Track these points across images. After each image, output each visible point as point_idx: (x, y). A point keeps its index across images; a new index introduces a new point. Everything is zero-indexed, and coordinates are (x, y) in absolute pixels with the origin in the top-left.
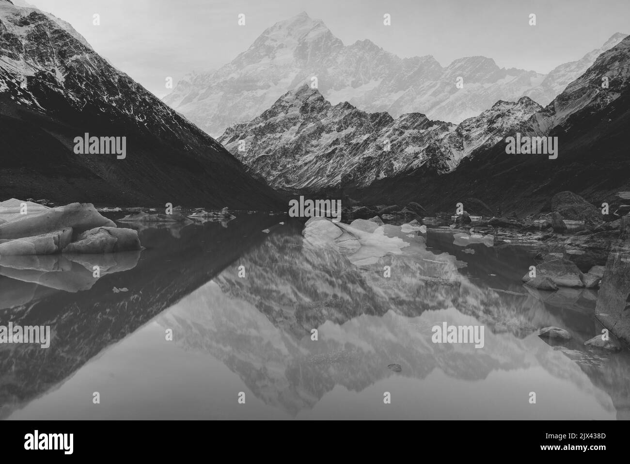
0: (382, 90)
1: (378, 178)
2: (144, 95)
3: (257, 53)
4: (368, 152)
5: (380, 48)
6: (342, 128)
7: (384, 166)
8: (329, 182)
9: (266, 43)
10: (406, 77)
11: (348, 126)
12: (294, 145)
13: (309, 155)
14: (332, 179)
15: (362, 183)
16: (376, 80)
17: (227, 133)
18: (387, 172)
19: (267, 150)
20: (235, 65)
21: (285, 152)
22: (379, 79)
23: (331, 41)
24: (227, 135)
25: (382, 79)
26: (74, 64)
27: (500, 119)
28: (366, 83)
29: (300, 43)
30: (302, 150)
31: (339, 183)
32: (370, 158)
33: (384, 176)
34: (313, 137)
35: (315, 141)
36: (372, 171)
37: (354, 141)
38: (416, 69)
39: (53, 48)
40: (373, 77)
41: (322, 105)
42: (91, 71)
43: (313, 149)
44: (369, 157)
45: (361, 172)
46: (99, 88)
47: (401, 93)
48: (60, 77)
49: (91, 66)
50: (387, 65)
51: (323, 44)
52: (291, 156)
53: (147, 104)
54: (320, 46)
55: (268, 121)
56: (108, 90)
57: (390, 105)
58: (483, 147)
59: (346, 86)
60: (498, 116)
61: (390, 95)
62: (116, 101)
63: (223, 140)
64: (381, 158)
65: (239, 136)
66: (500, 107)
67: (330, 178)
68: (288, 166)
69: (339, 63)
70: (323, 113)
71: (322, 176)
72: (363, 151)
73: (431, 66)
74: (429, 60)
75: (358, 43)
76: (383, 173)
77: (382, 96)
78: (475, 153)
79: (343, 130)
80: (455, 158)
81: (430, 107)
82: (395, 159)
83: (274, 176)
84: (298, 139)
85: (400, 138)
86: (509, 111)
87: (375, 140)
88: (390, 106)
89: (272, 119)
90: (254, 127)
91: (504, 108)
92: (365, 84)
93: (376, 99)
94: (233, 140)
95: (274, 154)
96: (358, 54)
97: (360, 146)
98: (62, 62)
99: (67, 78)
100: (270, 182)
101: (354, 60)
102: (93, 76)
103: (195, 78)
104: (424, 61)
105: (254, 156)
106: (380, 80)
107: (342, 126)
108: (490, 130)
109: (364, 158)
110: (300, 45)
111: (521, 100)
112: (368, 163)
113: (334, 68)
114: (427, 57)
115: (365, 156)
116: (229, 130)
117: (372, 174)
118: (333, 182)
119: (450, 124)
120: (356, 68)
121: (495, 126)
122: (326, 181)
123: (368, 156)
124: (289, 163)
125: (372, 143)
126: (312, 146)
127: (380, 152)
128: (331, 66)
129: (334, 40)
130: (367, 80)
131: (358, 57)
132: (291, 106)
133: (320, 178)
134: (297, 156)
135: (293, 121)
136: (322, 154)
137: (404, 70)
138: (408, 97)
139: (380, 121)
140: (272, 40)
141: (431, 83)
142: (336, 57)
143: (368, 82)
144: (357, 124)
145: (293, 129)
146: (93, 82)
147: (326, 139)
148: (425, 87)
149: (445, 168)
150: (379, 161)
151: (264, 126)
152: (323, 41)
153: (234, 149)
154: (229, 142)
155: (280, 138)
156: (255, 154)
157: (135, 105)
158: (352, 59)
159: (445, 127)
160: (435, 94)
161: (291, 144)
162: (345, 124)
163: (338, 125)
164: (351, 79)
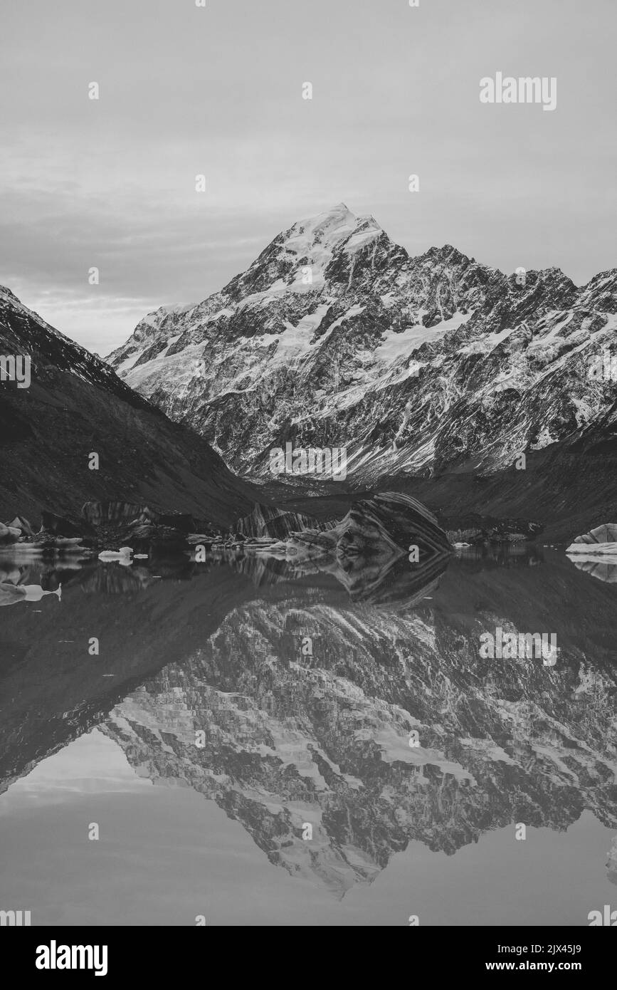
0: (474, 329)
1: (533, 447)
3: (264, 275)
4: (508, 376)
5: (470, 259)
6: (437, 317)
7: (552, 414)
8: (402, 459)
9: (279, 258)
10: (516, 305)
11: (453, 311)
12: (312, 364)
13: (350, 390)
14: (410, 453)
15: (490, 461)
16: (465, 312)
17: (137, 338)
18: (555, 425)
20: (228, 295)
21: (286, 383)
22: (469, 310)
23: (387, 249)
24: (138, 343)
25: (473, 312)
28: (448, 317)
29: (335, 256)
30: (331, 377)
31: (430, 462)
32: (511, 394)
33: (551, 441)
34: (360, 342)
35: (368, 353)
36: (518, 428)
37: (467, 350)
38: (531, 292)
40: (459, 308)
41: (385, 255)
43: (359, 374)
44: (510, 390)
45: (487, 432)
47: (506, 333)
50: (482, 287)
51: (373, 255)
52: (301, 394)
54: (369, 259)
55: (242, 305)
57: (487, 353)
59: (412, 324)
61: (488, 336)
63: (123, 357)
64: (543, 392)
65: (165, 345)
67: (406, 450)
68: (294, 421)
69: (401, 286)
70: (386, 278)
71: (385, 445)
72: (494, 376)
73: (558, 286)
74: (554, 276)
75: (432, 252)
76: (547, 431)
77: (473, 338)
79: (439, 320)
81: (556, 354)
82: (582, 393)
83: (258, 449)
84: (322, 350)
85: (595, 337)
87: (526, 343)
88: (488, 356)
89: (252, 298)
90: (205, 320)
92: (446, 320)
93: (463, 344)
94: (150, 355)
95: (258, 391)
96: (432, 270)
97: (485, 363)
100: (248, 463)
101: (427, 280)
103: (163, 319)
104: (545, 277)
105: (206, 396)
106: (471, 312)
107: (437, 312)
109: (496, 394)
110: (336, 259)
112: (507, 407)
113: (392, 296)
114: (550, 270)
115: (498, 389)
116: (142, 329)
117: (518, 437)
118: (412, 460)
120: (430, 294)
122: (395, 457)
123: (506, 387)
124: (298, 411)
125: (518, 353)
126: (359, 365)
127: (539, 376)
128: (387, 292)
129: (393, 248)
130: (449, 313)
131: (432, 275)
132: (303, 261)
133: (378, 449)
134: (319, 394)
135: (308, 302)
136: (384, 386)
137: (511, 294)
138: (518, 339)
139: (539, 295)
140: (289, 252)
141: (557, 315)
142: (396, 276)
143: (450, 317)
144: (478, 304)
145: (308, 324)
147: (396, 347)
148: (547, 321)
150: (537, 399)
151: (232, 318)
152: (374, 251)
153: (153, 380)
154: (139, 362)
155: (273, 348)
156: (207, 389)
158: (422, 279)
160: (564, 333)
161: (302, 361)
162: (445, 305)
163: (428, 307)
164: (423, 311)
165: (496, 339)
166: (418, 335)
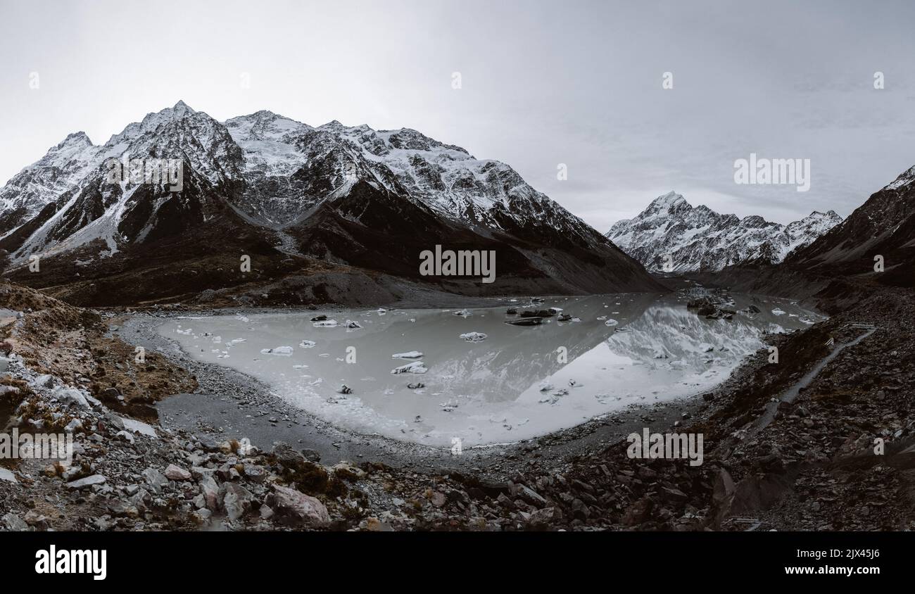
0: (711, 230)
1: (728, 265)
2: (558, 209)
3: (650, 212)
4: (721, 244)
5: (710, 209)
6: (700, 226)
7: (733, 256)
8: (691, 267)
9: (655, 207)
10: (723, 224)
12: (664, 239)
13: (675, 247)
14: (693, 265)
15: (716, 269)
17: (613, 230)
18: (734, 259)
19: (644, 242)
20: (640, 218)
21: (657, 244)
22: (710, 224)
23: (686, 205)
24: (613, 232)
26: (514, 194)
27: (815, 225)
30: (670, 243)
31: (699, 268)
32: (721, 250)
33: (732, 264)
34: (678, 232)
35: (680, 236)
36: (723, 260)
37: (709, 237)
39: (501, 184)
40: (707, 224)
42: (525, 197)
43: (678, 242)
45: (715, 260)
46: (530, 209)
47: (720, 232)
48: (506, 204)
49: (523, 193)
50: (713, 218)
51: (682, 207)
52: (662, 247)
53: (562, 216)
55: (644, 220)
56: (535, 209)
58: (803, 245)
59: (693, 228)
60: (814, 223)
61: (715, 232)
62: (541, 217)
63: (610, 236)
64: (730, 250)
65: (621, 232)
66: (815, 216)
69: (690, 216)
70: (686, 214)
71: (686, 263)
72: (717, 244)
73: (734, 219)
75: (699, 207)
76: (731, 261)
78: (797, 248)
80: (783, 252)
81: (734, 239)
82: (741, 250)
83: (649, 263)
84: (667, 234)
85: (745, 235)
86: (821, 220)
87: (726, 235)
89: (647, 219)
90: (633, 225)
91: (817, 217)
92: (703, 227)
93: (708, 234)
94: (618, 235)
95: (649, 246)
97: (714, 240)
98: (507, 193)
99: (511, 204)
100: (646, 267)
101: (697, 215)
102: (526, 200)
103: (620, 224)
105: (634, 247)
107: (700, 224)
108: (808, 232)
109: (717, 249)
110: (671, 207)
111: (829, 213)
112: (720, 253)
113: (688, 219)
114: (732, 214)
116: (614, 227)
117: (723, 262)
118: (694, 267)
119: (780, 225)
120: (698, 219)
121: (811, 229)
122: (689, 266)
125: (723, 238)
126: (678, 239)
127: (729, 245)
128: (686, 218)
129: (688, 205)
131: (699, 213)
132: (662, 208)
133: (684, 264)
134: (667, 248)
135: (663, 220)
136: (685, 245)
137: (721, 220)
138: (723, 234)
139: (729, 221)
140: (657, 205)
141: (734, 228)
142: (689, 213)
145: (663, 227)
146: (526, 205)
147: (689, 234)
148: (731, 229)
149: (776, 259)
150: (729, 252)
151: (641, 224)
153: (619, 243)
154: (614, 237)
155: (653, 233)
157: (554, 218)
159: (777, 227)
160: (736, 233)
161: (662, 238)
162: (703, 222)
164: (696, 224)
165: (717, 233)
166: (695, 231)
